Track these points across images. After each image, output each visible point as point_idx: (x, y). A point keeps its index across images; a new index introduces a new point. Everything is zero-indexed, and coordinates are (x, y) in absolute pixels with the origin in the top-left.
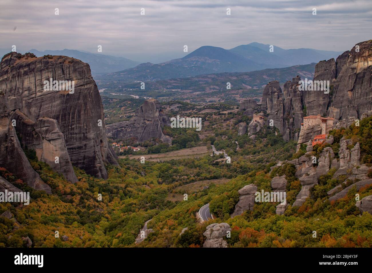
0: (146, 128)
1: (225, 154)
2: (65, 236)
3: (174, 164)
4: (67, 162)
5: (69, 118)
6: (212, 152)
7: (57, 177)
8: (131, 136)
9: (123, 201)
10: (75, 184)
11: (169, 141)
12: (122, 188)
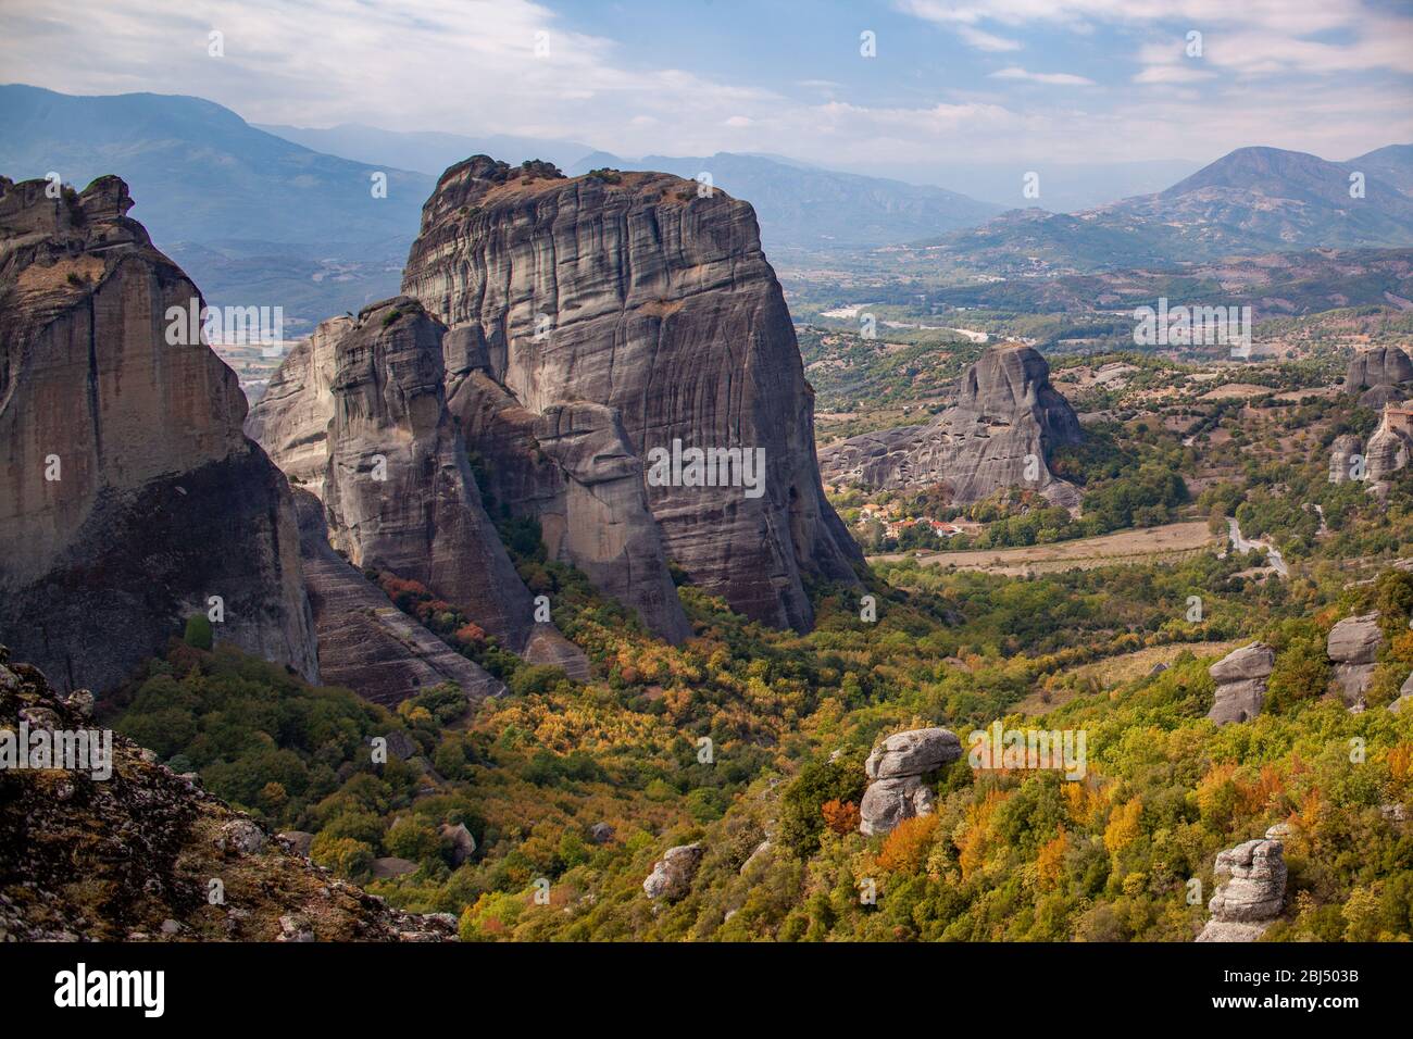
0: (988, 452)
1: (1274, 554)
2: (600, 826)
3: (1078, 584)
4: (654, 566)
5: (676, 404)
6: (1227, 542)
7: (614, 618)
8: (932, 481)
9: (854, 713)
10: (682, 646)
11: (1072, 501)
12: (856, 666)
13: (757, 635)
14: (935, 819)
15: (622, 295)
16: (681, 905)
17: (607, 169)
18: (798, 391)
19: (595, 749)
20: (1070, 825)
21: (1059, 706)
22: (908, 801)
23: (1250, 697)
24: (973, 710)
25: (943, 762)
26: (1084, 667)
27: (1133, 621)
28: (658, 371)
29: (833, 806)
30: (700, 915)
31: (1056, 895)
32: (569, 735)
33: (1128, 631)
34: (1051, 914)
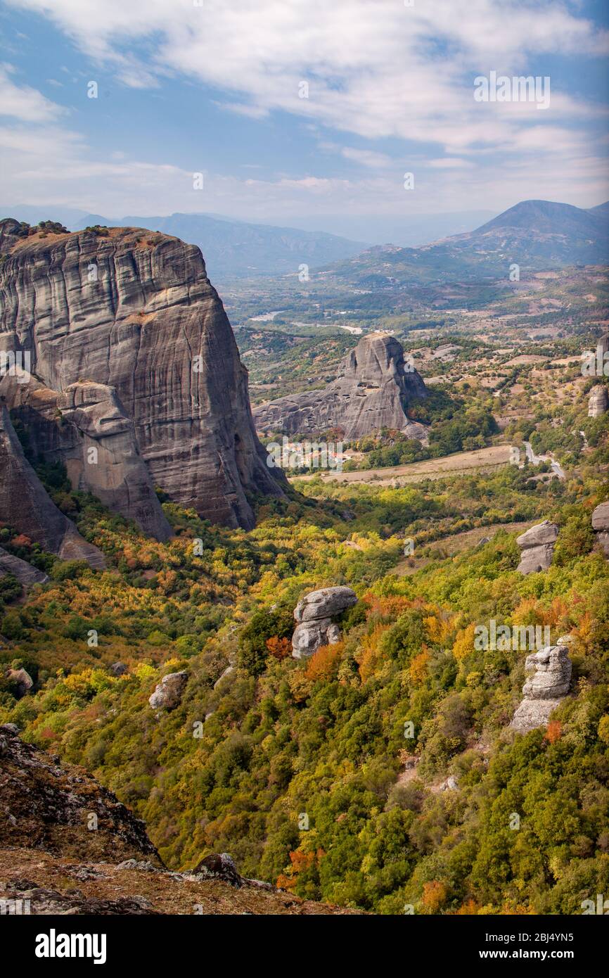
0: (365, 406)
1: (555, 464)
2: (118, 664)
3: (429, 489)
4: (145, 491)
5: (154, 382)
6: (524, 458)
7: (119, 527)
8: (329, 427)
9: (285, 580)
10: (167, 542)
11: (422, 435)
12: (285, 550)
13: (218, 533)
14: (341, 645)
15: (114, 310)
16: (175, 712)
17: (98, 226)
18: (237, 371)
19: (112, 614)
20: (430, 644)
21: (420, 569)
22: (323, 635)
23: (543, 556)
24: (364, 574)
25: (345, 609)
26: (435, 543)
27: (466, 511)
28: (141, 361)
29: (273, 641)
30: (188, 717)
31: (424, 690)
32: (93, 605)
33: (463, 518)
34: (420, 702)
